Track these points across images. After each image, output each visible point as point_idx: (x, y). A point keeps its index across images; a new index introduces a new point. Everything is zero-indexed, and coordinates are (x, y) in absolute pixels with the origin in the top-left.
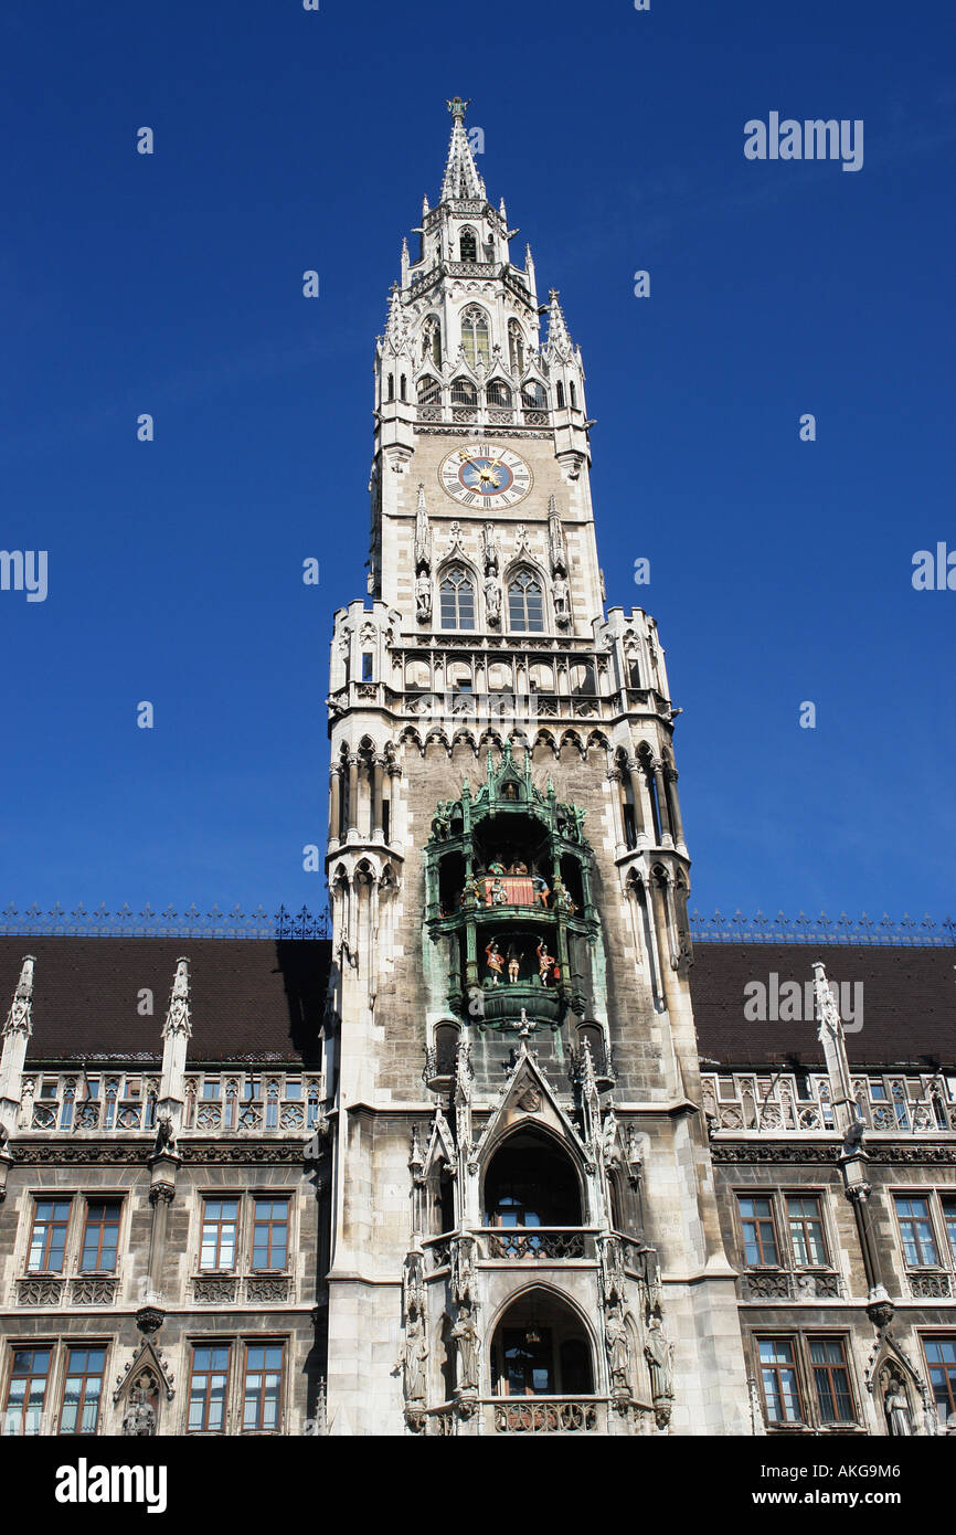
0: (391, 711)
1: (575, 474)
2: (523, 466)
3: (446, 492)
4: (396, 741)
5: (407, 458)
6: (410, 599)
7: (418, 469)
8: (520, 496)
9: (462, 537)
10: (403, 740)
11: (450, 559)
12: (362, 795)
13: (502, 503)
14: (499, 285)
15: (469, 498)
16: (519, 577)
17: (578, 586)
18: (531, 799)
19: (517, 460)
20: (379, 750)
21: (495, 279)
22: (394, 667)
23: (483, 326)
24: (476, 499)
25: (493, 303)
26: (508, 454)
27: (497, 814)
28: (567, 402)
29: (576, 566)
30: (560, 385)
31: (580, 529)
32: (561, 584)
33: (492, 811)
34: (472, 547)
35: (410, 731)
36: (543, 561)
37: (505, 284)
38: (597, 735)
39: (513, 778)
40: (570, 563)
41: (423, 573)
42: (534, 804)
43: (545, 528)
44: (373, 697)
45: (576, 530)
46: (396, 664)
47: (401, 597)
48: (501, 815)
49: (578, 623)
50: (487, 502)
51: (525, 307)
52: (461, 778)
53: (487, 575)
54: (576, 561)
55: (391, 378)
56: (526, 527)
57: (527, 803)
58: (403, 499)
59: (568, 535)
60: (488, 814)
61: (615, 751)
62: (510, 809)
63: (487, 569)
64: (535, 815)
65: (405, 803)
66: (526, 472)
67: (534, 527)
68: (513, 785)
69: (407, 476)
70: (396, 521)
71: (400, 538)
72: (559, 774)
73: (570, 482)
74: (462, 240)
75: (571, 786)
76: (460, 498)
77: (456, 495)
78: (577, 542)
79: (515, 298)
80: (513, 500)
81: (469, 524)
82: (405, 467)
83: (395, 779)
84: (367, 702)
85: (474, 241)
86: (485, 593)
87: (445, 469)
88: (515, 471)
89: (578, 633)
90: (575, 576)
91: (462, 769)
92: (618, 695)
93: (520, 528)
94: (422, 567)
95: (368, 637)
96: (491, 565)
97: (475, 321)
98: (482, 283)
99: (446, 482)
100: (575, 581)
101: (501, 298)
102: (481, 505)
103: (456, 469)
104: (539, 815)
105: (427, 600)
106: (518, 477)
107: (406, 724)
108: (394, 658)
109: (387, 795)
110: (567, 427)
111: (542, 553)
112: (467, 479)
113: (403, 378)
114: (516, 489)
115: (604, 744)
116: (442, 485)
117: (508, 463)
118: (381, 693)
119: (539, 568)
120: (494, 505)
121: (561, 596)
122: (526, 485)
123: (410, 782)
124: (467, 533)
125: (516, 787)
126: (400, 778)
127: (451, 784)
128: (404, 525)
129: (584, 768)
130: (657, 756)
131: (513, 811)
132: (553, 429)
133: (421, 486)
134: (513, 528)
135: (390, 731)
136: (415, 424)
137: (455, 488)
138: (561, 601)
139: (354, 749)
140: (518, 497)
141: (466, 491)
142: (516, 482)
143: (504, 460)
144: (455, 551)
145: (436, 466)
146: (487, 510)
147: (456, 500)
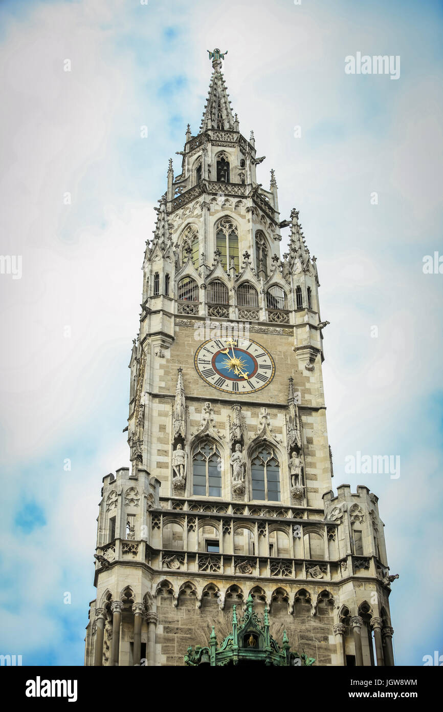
0: (150, 565)
1: (311, 366)
2: (266, 357)
3: (200, 376)
4: (153, 593)
5: (168, 345)
6: (167, 467)
7: (178, 355)
8: (264, 383)
9: (213, 416)
10: (159, 591)
11: (203, 434)
12: (123, 638)
13: (249, 389)
14: (249, 203)
15: (220, 382)
16: (261, 453)
17: (310, 463)
18: (269, 649)
19: (261, 351)
20: (138, 599)
21: (246, 197)
22: (153, 528)
23: (234, 237)
24: (225, 384)
25: (243, 217)
26: (254, 346)
27: (239, 660)
28: (305, 305)
29: (310, 446)
30: (299, 289)
31: (314, 414)
32: (297, 461)
33: (235, 658)
34: (221, 425)
35: (165, 584)
36: (282, 440)
37: (254, 201)
38: (325, 594)
39: (254, 630)
40: (305, 443)
41: (179, 446)
42: (271, 652)
43: (284, 412)
44: (135, 553)
45: (310, 414)
46: (155, 525)
47: (160, 465)
48: (243, 662)
49: (311, 495)
50: (235, 387)
51: (269, 221)
52: (208, 626)
53: (233, 450)
54: (310, 441)
55: (157, 276)
56: (268, 410)
57: (266, 651)
58: (163, 381)
59: (304, 418)
60: (231, 661)
61: (341, 609)
62: (251, 656)
63: (234, 445)
64: (272, 663)
65: (159, 647)
66: (269, 363)
67: (275, 411)
68: (253, 635)
69: (168, 361)
70: (157, 400)
71: (161, 414)
72: (293, 627)
73: (306, 373)
74: (218, 163)
75: (302, 637)
76: (213, 382)
77: (209, 379)
78: (311, 426)
79: (261, 213)
80: (257, 386)
81: (219, 405)
82: (167, 353)
83: (152, 626)
84: (129, 557)
85: (228, 164)
86: (232, 466)
87: (200, 356)
88: (260, 361)
89: (310, 504)
90: (309, 455)
91: (209, 619)
92: (345, 560)
93: (263, 410)
94: (179, 440)
95: (132, 500)
96: (238, 443)
97: (227, 232)
98: (234, 201)
99: (201, 367)
100: (309, 459)
101: (251, 213)
102: (230, 389)
103: (209, 357)
104: (275, 663)
105: (182, 469)
106: (262, 367)
107: (162, 578)
108: (153, 520)
109: (144, 639)
110: (303, 325)
111: (281, 433)
112: (218, 365)
113: (167, 277)
114: (260, 377)
115: (331, 603)
116: (197, 370)
117: (254, 354)
118: (141, 549)
119: (278, 446)
120: (241, 390)
121: (298, 471)
122: (269, 373)
123: (165, 628)
124: (218, 413)
125: (256, 638)
126: (155, 624)
127: (200, 632)
128: (163, 403)
129: (314, 623)
130: (376, 614)
131: (253, 658)
132: (292, 327)
133: (180, 370)
134: (256, 410)
135: (148, 583)
136: (176, 316)
137: (209, 373)
138: (296, 476)
139: (117, 598)
140: (262, 383)
141: (217, 376)
142: (260, 371)
143: (251, 351)
144: (207, 428)
145: (192, 354)
146: (236, 393)
147: (209, 383)
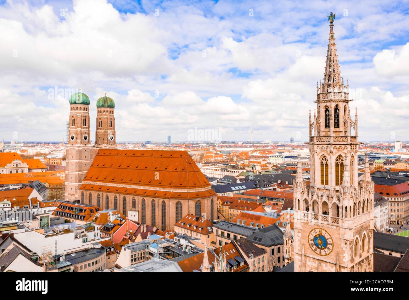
2: (330, 240)
3: (310, 246)
5: (300, 232)
7: (303, 237)
8: (329, 252)
11: (310, 271)
15: (316, 250)
34: (316, 268)
43: (335, 266)
50: (320, 252)
58: (299, 247)
66: (331, 242)
69: (300, 238)
71: (299, 261)
73: (344, 249)
76: (314, 249)
80: (327, 253)
81: (315, 260)
82: (300, 235)
87: (310, 237)
88: (329, 242)
93: (329, 264)
103: (312, 238)
106: (329, 244)
110: (342, 228)
112: (315, 242)
113: (299, 201)
114: (328, 249)
116: (309, 243)
117: (327, 238)
120: (322, 254)
122: (331, 247)
124: (315, 262)
128: (299, 256)
132: (339, 227)
134: (326, 263)
136: (302, 219)
137: (312, 245)
141: (315, 247)
142: (329, 246)
143: (326, 236)
144: (312, 269)
145: (308, 236)
146: (320, 255)
147: (312, 250)
